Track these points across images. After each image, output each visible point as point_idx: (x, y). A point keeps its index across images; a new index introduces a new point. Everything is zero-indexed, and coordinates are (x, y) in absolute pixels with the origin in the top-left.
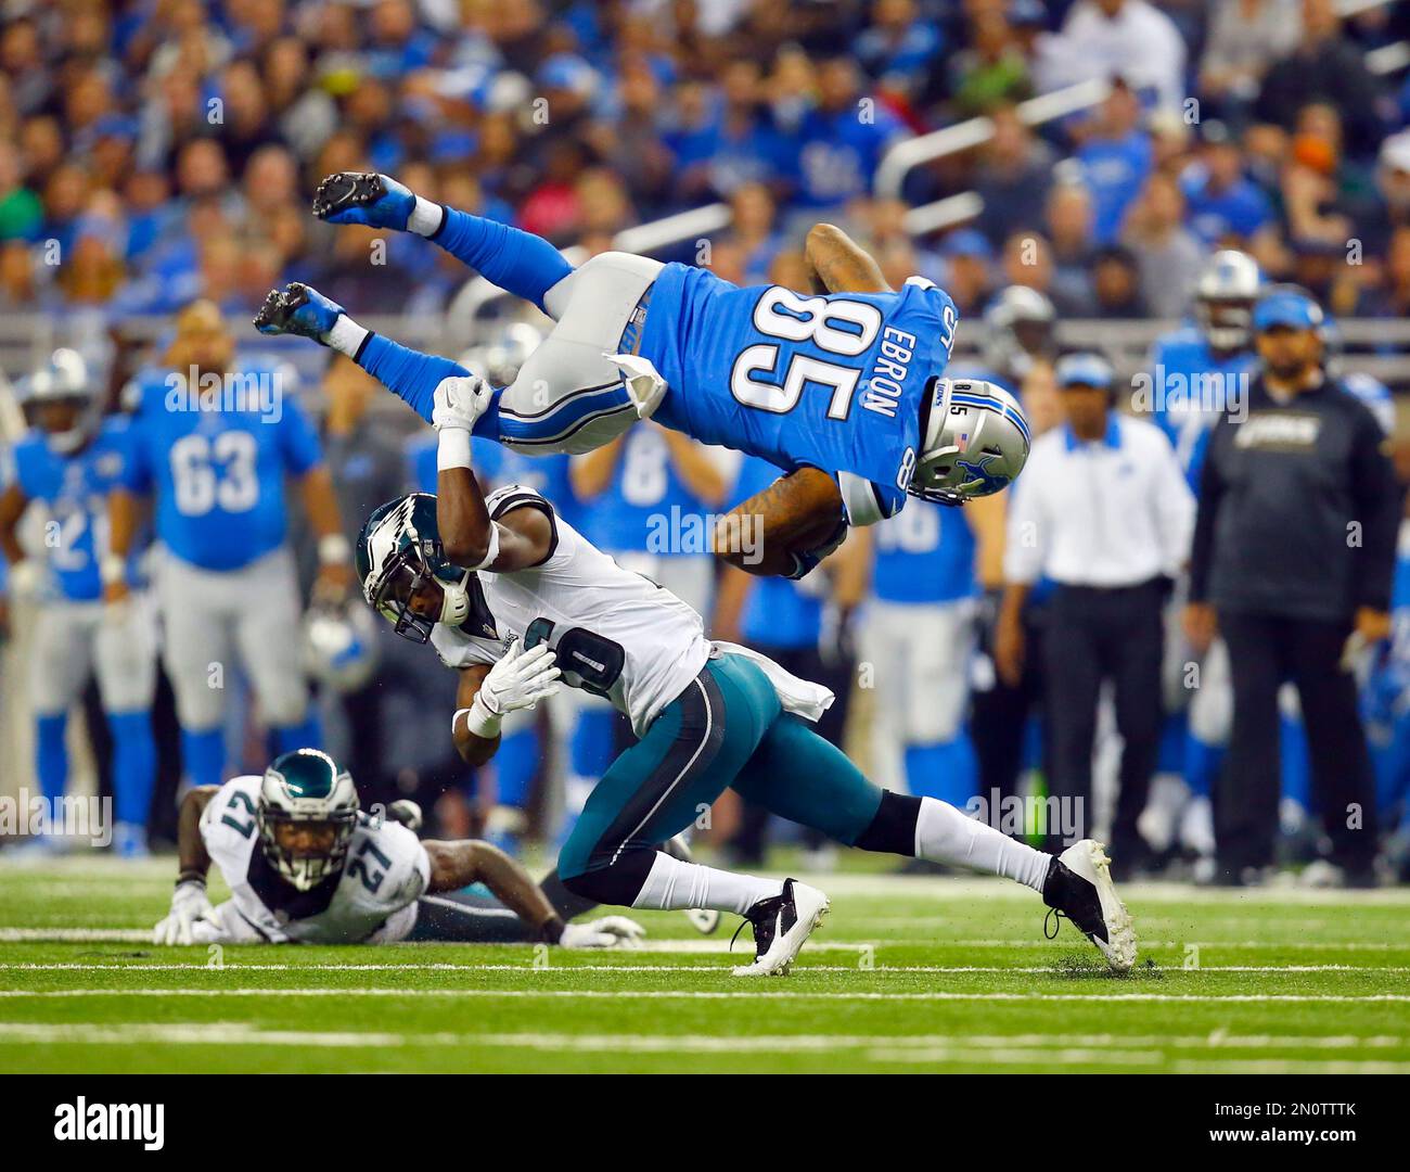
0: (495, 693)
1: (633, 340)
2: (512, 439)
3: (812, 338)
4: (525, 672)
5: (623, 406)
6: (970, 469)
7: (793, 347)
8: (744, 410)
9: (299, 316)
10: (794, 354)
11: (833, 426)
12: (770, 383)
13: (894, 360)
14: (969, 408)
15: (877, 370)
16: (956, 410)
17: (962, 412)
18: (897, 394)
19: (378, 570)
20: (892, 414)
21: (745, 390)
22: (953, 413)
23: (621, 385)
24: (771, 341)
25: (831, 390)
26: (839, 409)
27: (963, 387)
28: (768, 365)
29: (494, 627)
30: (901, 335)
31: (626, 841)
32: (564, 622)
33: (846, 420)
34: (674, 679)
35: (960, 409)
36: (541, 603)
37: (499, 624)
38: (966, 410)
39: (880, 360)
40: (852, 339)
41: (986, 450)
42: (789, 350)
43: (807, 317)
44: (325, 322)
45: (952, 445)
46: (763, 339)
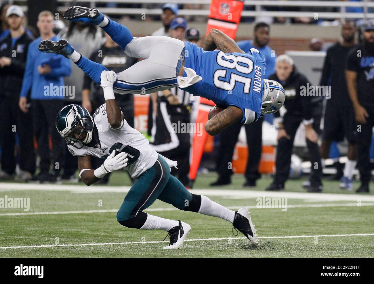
0: (109, 166)
1: (180, 65)
2: (120, 89)
3: (235, 68)
4: (119, 160)
5: (174, 84)
6: (273, 107)
7: (231, 71)
8: (217, 89)
9: (64, 50)
10: (231, 73)
11: (245, 95)
12: (225, 81)
13: (258, 75)
14: (275, 90)
15: (255, 79)
16: (271, 90)
17: (273, 91)
18: (260, 86)
19: (69, 127)
20: (260, 92)
21: (218, 83)
22: (271, 91)
23: (176, 78)
24: (223, 68)
25: (244, 84)
26: (246, 90)
27: (271, 83)
28: (224, 75)
29: (100, 145)
30: (259, 68)
31: (139, 209)
32: (125, 144)
33: (249, 94)
34: (151, 161)
35: (272, 90)
36: (119, 138)
37: (101, 144)
38: (274, 90)
39: (255, 76)
40: (246, 69)
41: (278, 102)
42: (230, 72)
43: (232, 61)
44: (71, 51)
45: (270, 100)
46: (221, 68)
